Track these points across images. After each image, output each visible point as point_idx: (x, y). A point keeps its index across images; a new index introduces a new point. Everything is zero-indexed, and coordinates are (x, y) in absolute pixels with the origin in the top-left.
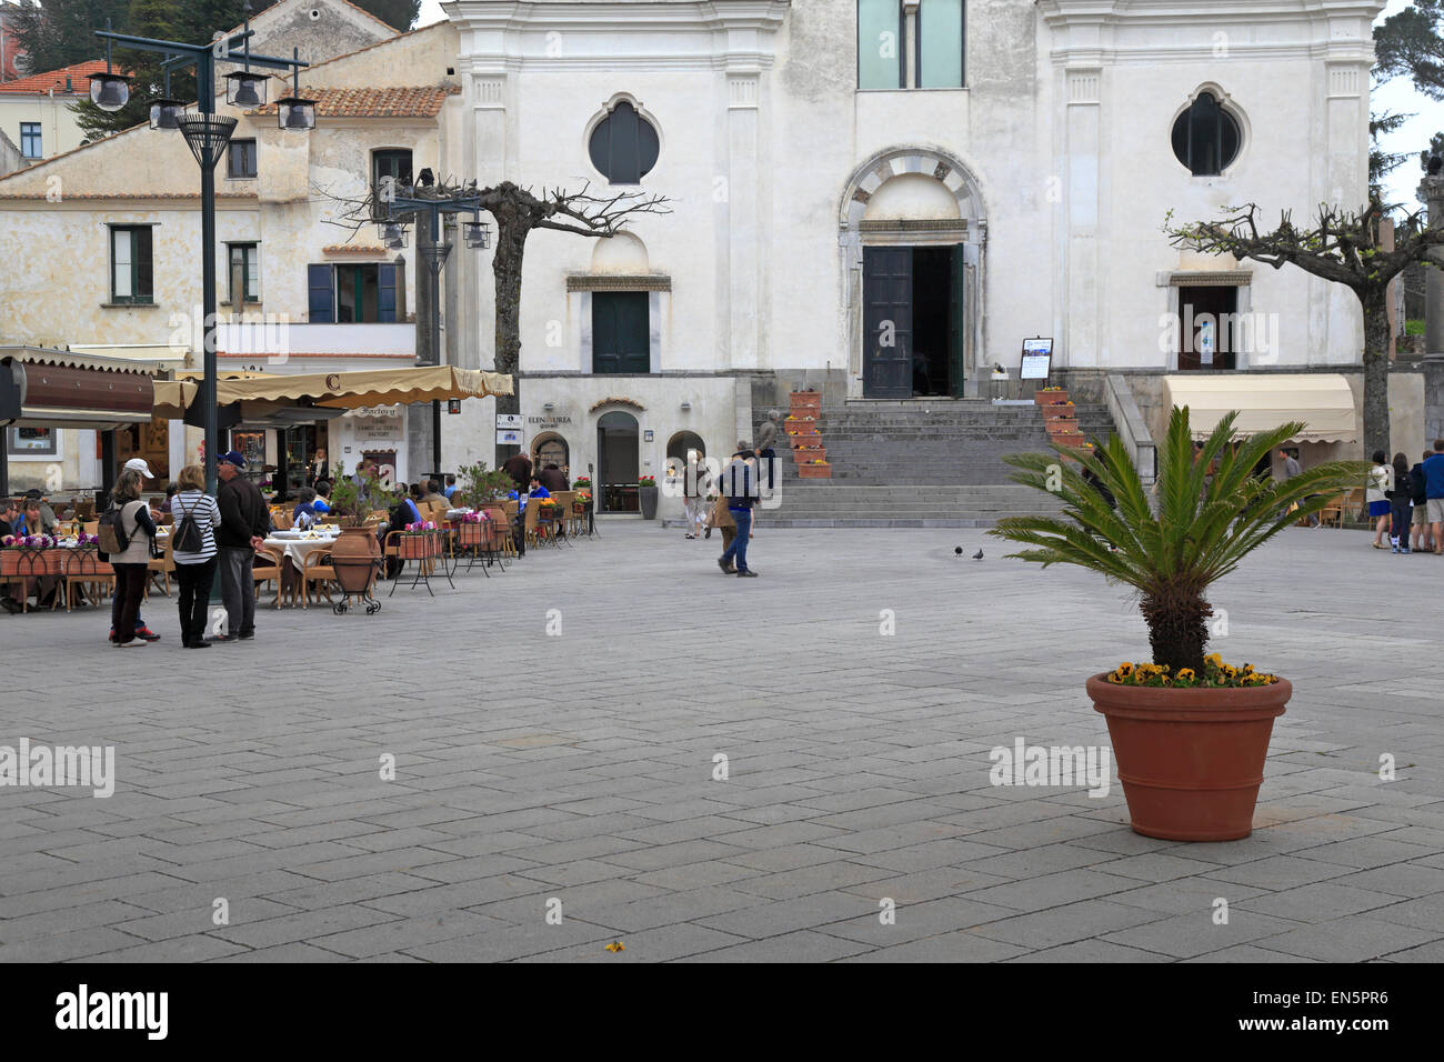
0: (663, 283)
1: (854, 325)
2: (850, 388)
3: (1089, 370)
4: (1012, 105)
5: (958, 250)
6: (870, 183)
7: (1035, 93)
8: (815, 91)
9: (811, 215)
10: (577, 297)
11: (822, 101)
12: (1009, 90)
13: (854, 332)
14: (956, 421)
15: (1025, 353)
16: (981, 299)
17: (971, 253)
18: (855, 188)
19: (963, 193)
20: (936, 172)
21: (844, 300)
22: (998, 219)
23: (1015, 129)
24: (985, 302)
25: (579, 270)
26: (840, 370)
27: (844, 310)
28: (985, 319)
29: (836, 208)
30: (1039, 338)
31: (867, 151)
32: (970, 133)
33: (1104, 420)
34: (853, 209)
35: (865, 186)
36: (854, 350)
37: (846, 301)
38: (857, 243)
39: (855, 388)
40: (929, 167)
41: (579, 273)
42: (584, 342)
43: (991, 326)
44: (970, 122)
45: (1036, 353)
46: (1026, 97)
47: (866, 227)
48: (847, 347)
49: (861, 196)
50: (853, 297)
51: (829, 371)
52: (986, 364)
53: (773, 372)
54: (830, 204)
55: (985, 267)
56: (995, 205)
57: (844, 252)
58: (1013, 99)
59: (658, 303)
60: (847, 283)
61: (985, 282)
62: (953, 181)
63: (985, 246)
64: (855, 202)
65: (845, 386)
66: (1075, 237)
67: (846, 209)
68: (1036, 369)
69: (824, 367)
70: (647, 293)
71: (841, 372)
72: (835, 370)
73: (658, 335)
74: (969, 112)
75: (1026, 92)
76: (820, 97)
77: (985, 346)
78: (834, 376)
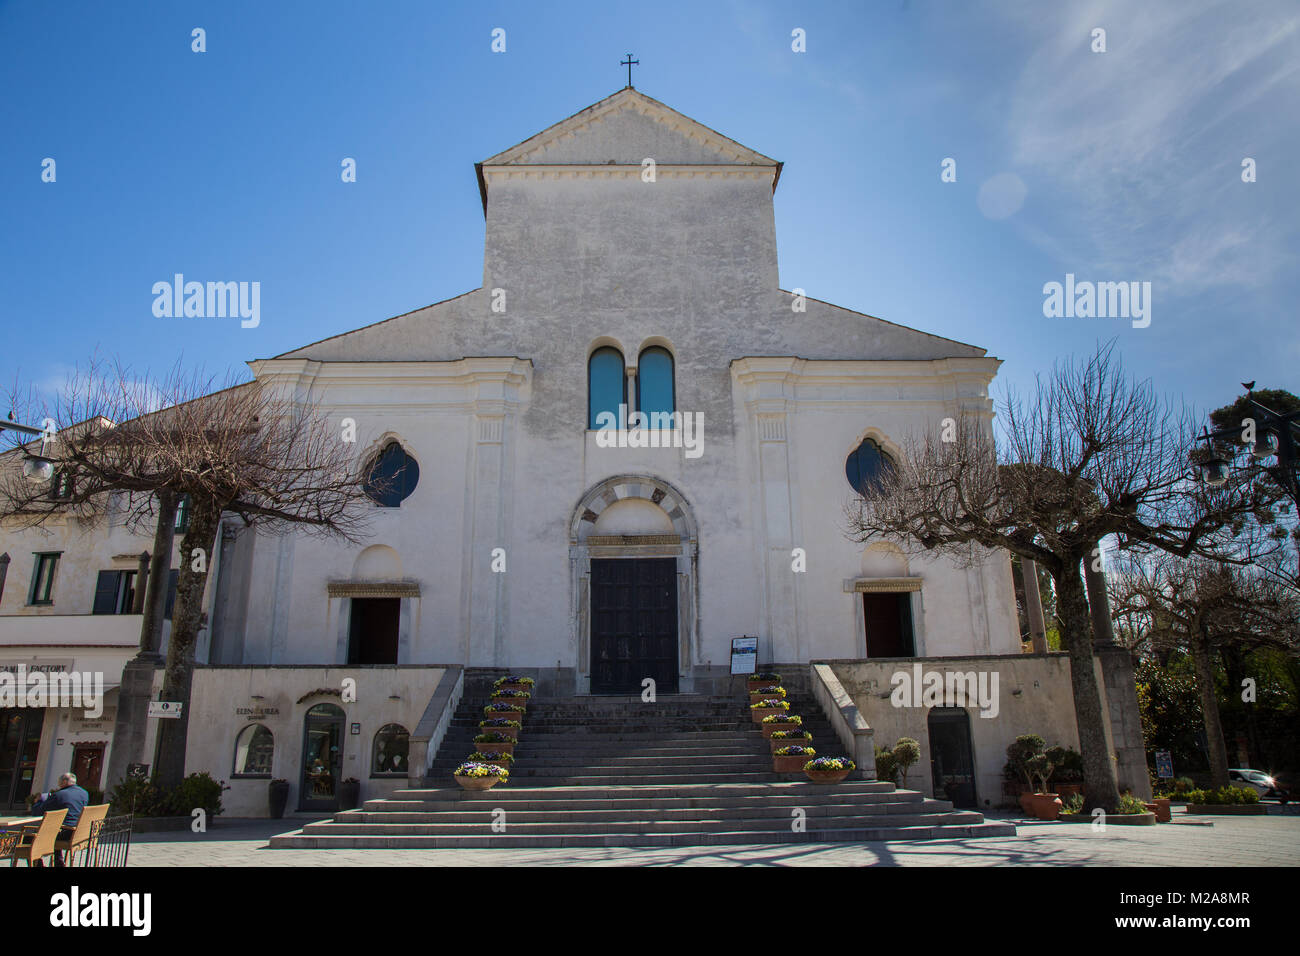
0: (412, 588)
1: (583, 629)
2: (578, 684)
3: (790, 665)
4: (715, 443)
5: (670, 565)
6: (596, 506)
7: (734, 433)
8: (551, 431)
9: (545, 532)
10: (337, 602)
11: (557, 439)
12: (711, 431)
13: (582, 634)
14: (663, 712)
15: (734, 651)
16: (695, 604)
17: (684, 566)
18: (584, 509)
19: (676, 514)
20: (653, 497)
21: (574, 605)
22: (708, 535)
23: (718, 462)
24: (698, 607)
25: (340, 578)
26: (569, 668)
27: (574, 614)
28: (698, 621)
29: (567, 526)
30: (745, 637)
31: (594, 479)
32: (681, 465)
33: (813, 709)
34: (581, 525)
35: (592, 508)
36: (581, 652)
37: (575, 607)
38: (585, 555)
39: (583, 684)
40: (648, 491)
41: (340, 581)
42: (339, 642)
43: (704, 628)
44: (680, 455)
45: (744, 651)
46: (726, 437)
47: (593, 540)
48: (576, 648)
49: (590, 516)
50: (582, 602)
51: (559, 669)
52: (700, 662)
53: (508, 670)
54: (562, 522)
55: (697, 576)
56: (704, 523)
57: (575, 564)
58: (716, 439)
59: (408, 608)
60: (576, 591)
61: (697, 590)
62: (669, 503)
63: (696, 559)
64: (583, 521)
65: (574, 682)
66: (773, 549)
67: (576, 527)
68: (745, 665)
69: (555, 665)
70: (399, 599)
71: (570, 670)
72: (565, 668)
73: (406, 636)
75: (727, 433)
76: (555, 435)
77: (699, 645)
78: (565, 675)
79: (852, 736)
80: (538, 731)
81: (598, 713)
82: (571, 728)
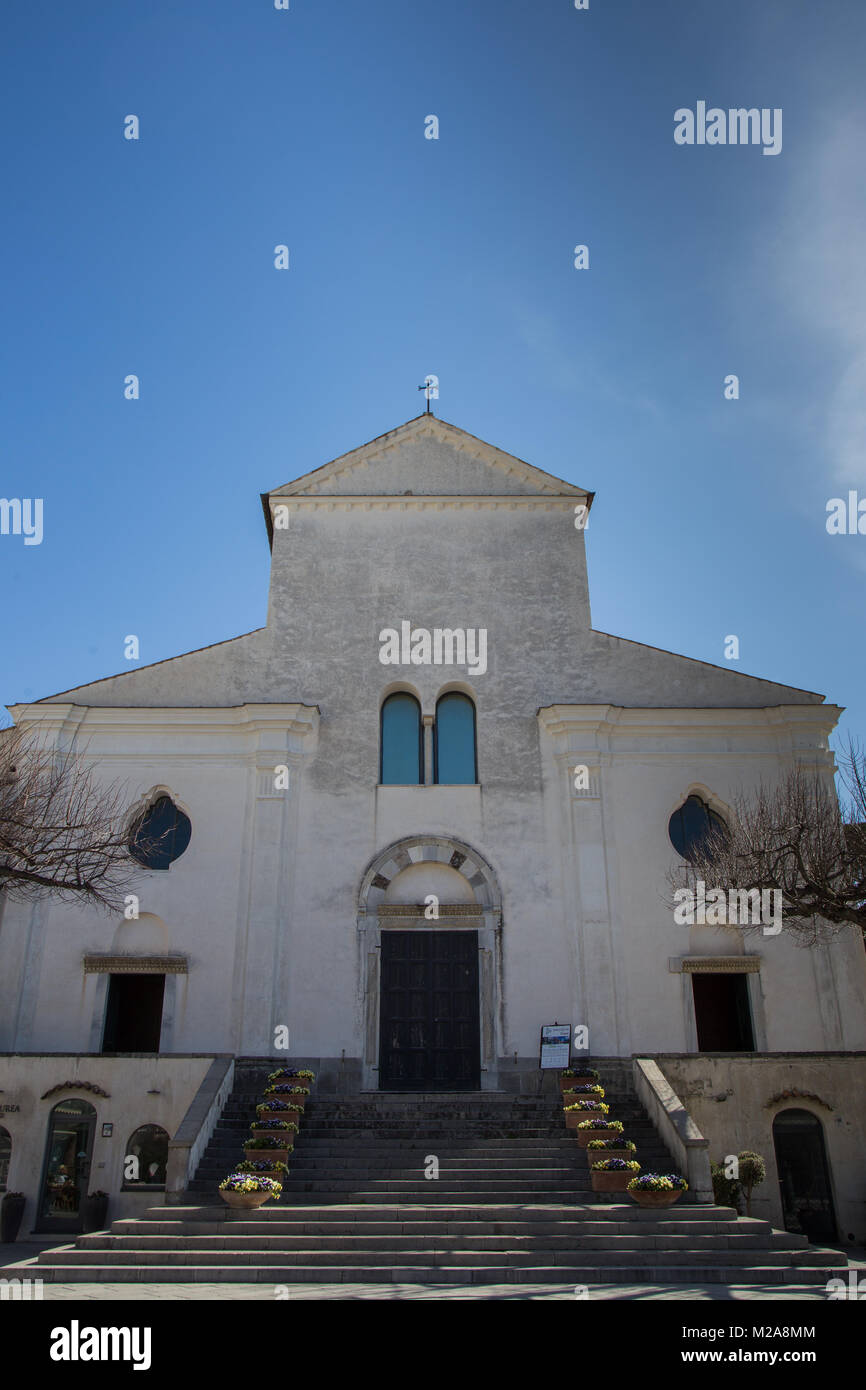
0: (179, 963)
1: (371, 1012)
2: (365, 1078)
3: (609, 1059)
4: (521, 800)
5: (472, 937)
6: (388, 870)
7: (542, 789)
8: (338, 786)
9: (331, 900)
10: (93, 978)
11: (346, 795)
12: (517, 787)
13: (371, 1017)
14: (462, 1114)
15: (543, 1041)
16: (499, 984)
17: (487, 940)
18: (374, 874)
19: (477, 880)
20: (452, 860)
21: (361, 985)
22: (513, 905)
23: (524, 822)
24: (502, 988)
25: (98, 951)
26: (355, 1059)
27: (361, 995)
28: (503, 1005)
29: (355, 893)
30: (556, 1025)
31: (385, 840)
32: (483, 825)
33: (636, 1113)
34: (369, 891)
35: (384, 873)
36: (369, 1039)
37: (363, 986)
38: (375, 926)
39: (370, 1078)
40: (446, 854)
41: (99, 954)
42: (94, 1025)
43: (509, 1013)
44: (482, 814)
45: (556, 1041)
46: (533, 794)
47: (384, 909)
48: (363, 1034)
49: (381, 882)
50: (371, 981)
51: (343, 1060)
52: (506, 1053)
53: (285, 1060)
54: (350, 889)
55: (502, 953)
56: (509, 891)
57: (363, 937)
58: (522, 795)
59: (174, 986)
60: (364, 968)
61: (502, 968)
62: (469, 867)
63: (500, 932)
64: (373, 887)
65: (360, 1076)
66: (587, 922)
67: (365, 894)
68: (556, 1058)
69: (340, 1056)
70: (162, 977)
71: (356, 1062)
72: (350, 1059)
73: (171, 1019)
74: (482, 806)
75: (534, 789)
76: (343, 790)
77: (503, 1032)
78: (349, 1067)
79: (684, 1149)
80: (317, 1136)
81: (387, 1114)
82: (355, 1133)
